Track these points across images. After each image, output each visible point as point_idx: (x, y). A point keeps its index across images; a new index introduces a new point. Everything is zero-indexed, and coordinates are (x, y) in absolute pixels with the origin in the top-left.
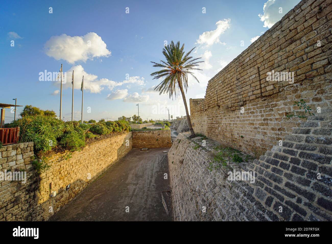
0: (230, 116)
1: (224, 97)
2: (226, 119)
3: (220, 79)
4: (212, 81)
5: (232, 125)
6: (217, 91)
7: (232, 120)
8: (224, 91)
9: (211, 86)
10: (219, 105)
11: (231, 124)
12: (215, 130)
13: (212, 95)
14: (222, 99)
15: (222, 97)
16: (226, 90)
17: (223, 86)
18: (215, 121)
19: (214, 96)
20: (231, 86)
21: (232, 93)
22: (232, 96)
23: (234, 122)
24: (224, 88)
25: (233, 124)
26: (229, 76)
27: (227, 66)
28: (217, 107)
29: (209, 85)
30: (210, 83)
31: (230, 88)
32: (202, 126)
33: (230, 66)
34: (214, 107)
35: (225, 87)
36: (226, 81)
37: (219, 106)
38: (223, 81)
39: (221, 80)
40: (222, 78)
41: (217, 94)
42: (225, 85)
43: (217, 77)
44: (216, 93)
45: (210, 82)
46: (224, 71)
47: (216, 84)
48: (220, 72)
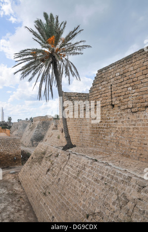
0: (129, 118)
1: (123, 94)
2: (122, 122)
3: (118, 70)
4: (104, 71)
5: (131, 130)
6: (111, 85)
7: (132, 123)
8: (122, 87)
9: (101, 77)
10: (113, 104)
11: (129, 128)
12: (104, 137)
13: (104, 89)
14: (119, 96)
15: (120, 94)
16: (126, 86)
17: (122, 80)
18: (105, 125)
19: (107, 91)
20: (133, 82)
21: (134, 91)
22: (134, 94)
23: (134, 127)
24: (123, 83)
25: (133, 128)
26: (131, 69)
27: (130, 55)
28: (110, 107)
29: (99, 76)
30: (100, 73)
31: (132, 84)
32: (81, 132)
33: (134, 57)
34: (105, 106)
35: (125, 82)
36: (127, 74)
37: (113, 106)
38: (122, 73)
39: (120, 72)
40: (122, 69)
41: (111, 89)
42: (125, 79)
43: (113, 67)
44: (110, 87)
45: (100, 71)
46: (125, 62)
47: (111, 76)
48: (119, 61)
